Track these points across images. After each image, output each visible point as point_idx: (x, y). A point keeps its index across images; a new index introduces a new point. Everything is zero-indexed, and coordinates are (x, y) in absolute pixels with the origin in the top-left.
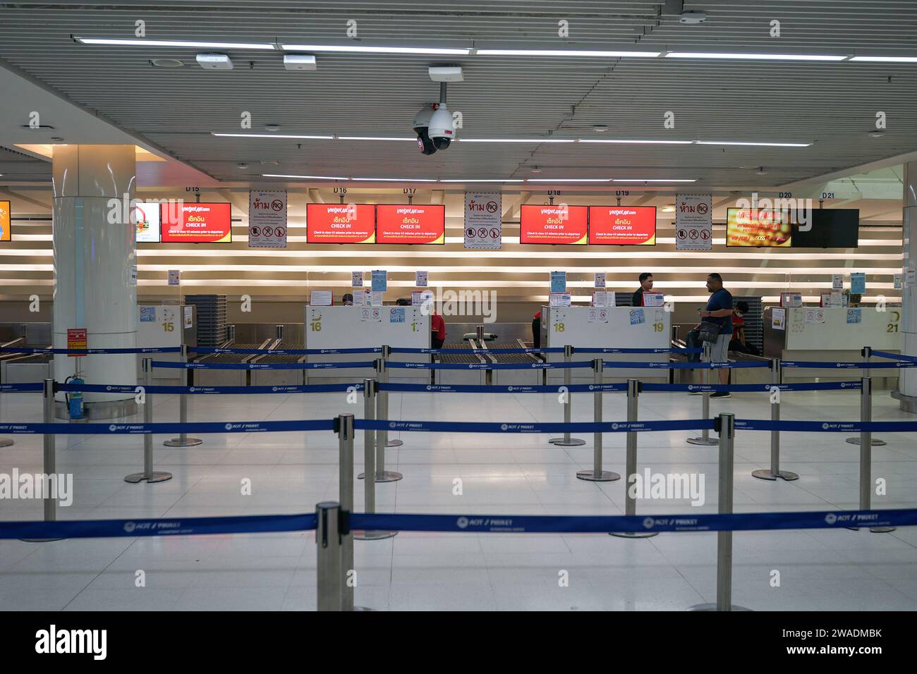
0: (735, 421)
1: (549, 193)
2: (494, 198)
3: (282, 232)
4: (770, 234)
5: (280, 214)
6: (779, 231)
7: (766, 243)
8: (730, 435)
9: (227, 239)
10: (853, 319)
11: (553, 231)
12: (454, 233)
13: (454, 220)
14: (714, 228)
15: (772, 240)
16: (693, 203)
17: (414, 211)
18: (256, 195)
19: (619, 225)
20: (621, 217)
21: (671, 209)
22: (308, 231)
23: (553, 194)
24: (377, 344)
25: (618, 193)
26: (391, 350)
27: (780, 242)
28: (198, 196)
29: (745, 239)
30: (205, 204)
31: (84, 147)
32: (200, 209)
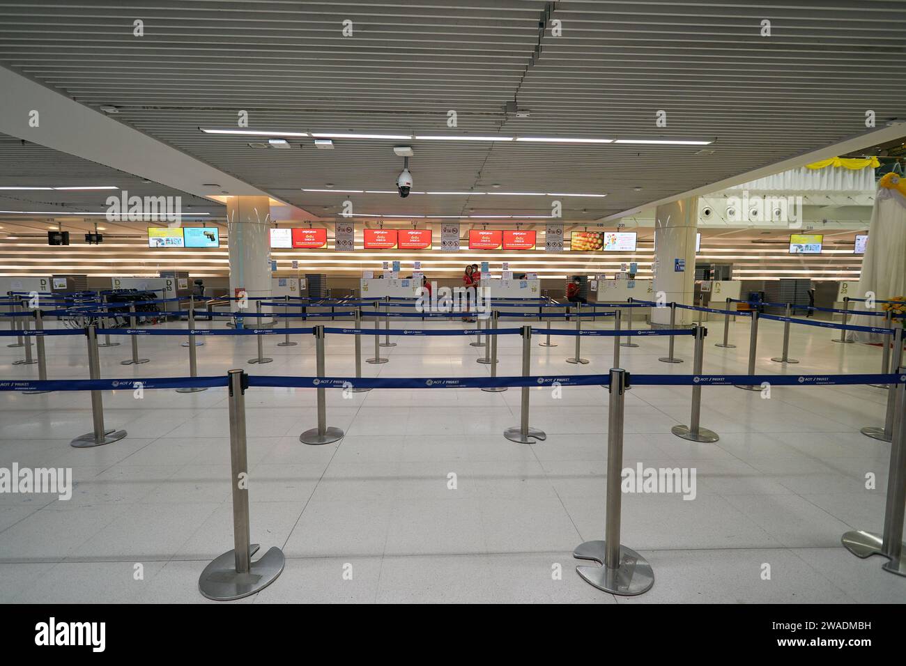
0: (531, 329)
1: (483, 224)
2: (456, 226)
3: (352, 243)
4: (592, 245)
5: (351, 234)
6: (597, 243)
7: (590, 249)
8: (529, 337)
9: (325, 246)
10: (631, 286)
11: (485, 243)
12: (437, 245)
13: (437, 238)
14: (565, 242)
15: (593, 247)
16: (554, 229)
17: (417, 233)
18: (338, 225)
19: (518, 240)
20: (519, 236)
21: (544, 233)
22: (365, 244)
23: (485, 224)
24: (383, 296)
25: (517, 224)
26: (390, 298)
27: (597, 249)
28: (311, 225)
29: (580, 247)
30: (314, 229)
31: (242, 197)
32: (311, 232)
